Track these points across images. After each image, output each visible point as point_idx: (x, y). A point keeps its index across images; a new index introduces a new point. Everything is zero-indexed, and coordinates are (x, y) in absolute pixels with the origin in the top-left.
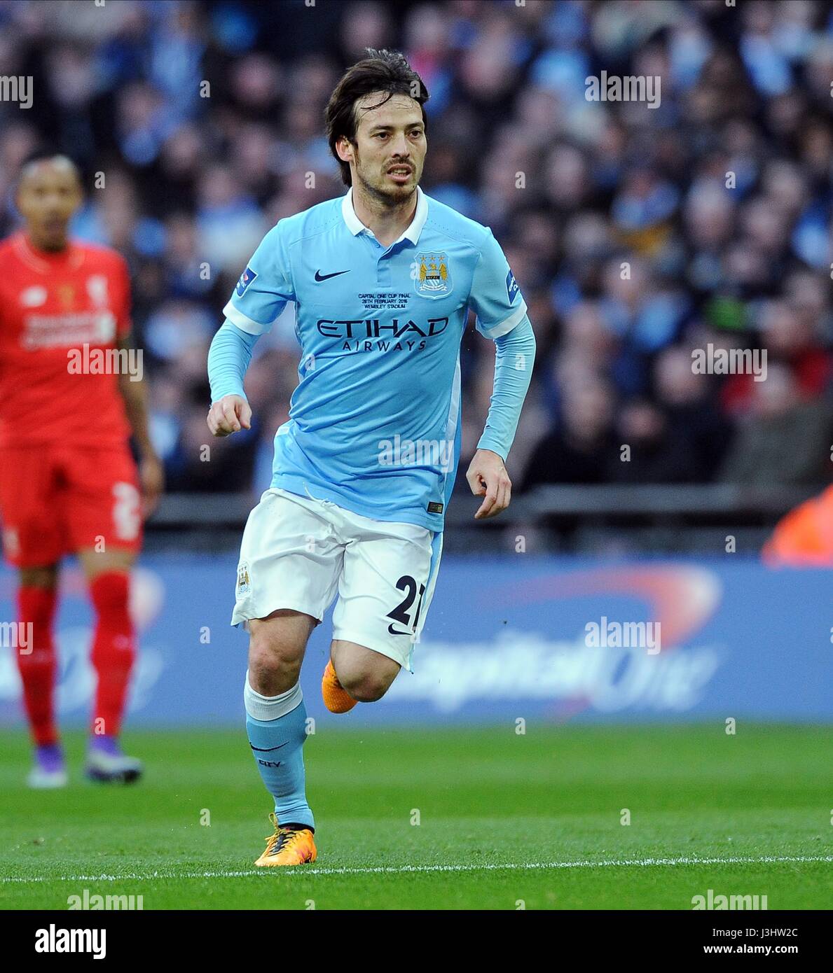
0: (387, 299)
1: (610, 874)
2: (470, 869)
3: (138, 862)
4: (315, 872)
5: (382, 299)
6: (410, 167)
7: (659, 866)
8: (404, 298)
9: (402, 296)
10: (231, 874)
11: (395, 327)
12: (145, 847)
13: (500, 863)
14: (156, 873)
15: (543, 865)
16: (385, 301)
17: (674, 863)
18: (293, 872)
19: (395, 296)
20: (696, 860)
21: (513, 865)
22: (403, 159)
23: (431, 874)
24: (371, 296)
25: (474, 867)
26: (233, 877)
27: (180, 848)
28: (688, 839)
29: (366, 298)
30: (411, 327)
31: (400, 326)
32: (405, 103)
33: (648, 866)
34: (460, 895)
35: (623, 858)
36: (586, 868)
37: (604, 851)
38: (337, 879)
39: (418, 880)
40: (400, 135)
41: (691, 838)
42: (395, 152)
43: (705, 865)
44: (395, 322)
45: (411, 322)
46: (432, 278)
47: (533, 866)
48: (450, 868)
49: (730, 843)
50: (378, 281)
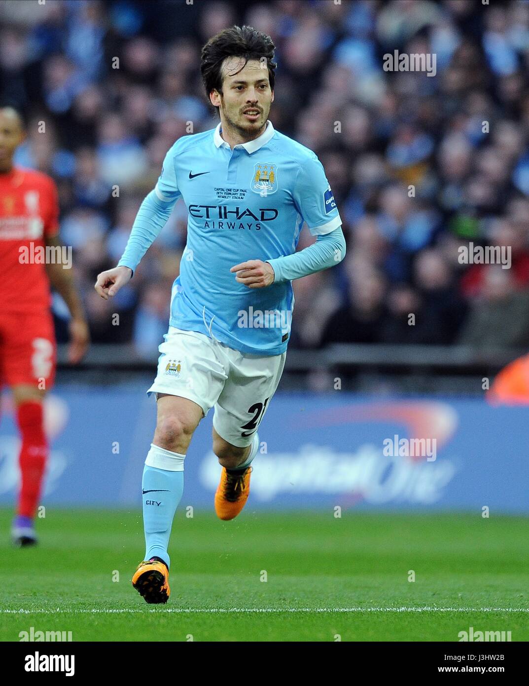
0: (232, 192)
1: (376, 617)
2: (278, 611)
3: (46, 601)
4: (169, 611)
5: (229, 192)
6: (259, 110)
7: (410, 612)
8: (243, 193)
9: (242, 191)
10: (111, 611)
11: (237, 212)
12: (51, 591)
13: (299, 608)
14: (58, 609)
15: (329, 610)
16: (230, 194)
17: (420, 611)
18: (154, 610)
19: (238, 190)
20: (436, 609)
21: (308, 610)
22: (253, 104)
23: (250, 614)
24: (223, 190)
25: (281, 611)
26: (112, 613)
27: (75, 592)
28: (430, 594)
29: (219, 191)
30: (248, 213)
31: (241, 212)
32: (255, 66)
33: (402, 612)
34: (270, 629)
35: (385, 607)
36: (359, 612)
37: (371, 601)
38: (184, 616)
39: (241, 618)
40: (252, 88)
41: (432, 594)
42: (247, 99)
43: (442, 612)
44: (237, 209)
45: (248, 210)
46: (264, 180)
47: (322, 610)
48: (264, 610)
49: (460, 597)
50: (228, 180)
